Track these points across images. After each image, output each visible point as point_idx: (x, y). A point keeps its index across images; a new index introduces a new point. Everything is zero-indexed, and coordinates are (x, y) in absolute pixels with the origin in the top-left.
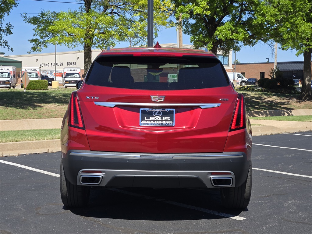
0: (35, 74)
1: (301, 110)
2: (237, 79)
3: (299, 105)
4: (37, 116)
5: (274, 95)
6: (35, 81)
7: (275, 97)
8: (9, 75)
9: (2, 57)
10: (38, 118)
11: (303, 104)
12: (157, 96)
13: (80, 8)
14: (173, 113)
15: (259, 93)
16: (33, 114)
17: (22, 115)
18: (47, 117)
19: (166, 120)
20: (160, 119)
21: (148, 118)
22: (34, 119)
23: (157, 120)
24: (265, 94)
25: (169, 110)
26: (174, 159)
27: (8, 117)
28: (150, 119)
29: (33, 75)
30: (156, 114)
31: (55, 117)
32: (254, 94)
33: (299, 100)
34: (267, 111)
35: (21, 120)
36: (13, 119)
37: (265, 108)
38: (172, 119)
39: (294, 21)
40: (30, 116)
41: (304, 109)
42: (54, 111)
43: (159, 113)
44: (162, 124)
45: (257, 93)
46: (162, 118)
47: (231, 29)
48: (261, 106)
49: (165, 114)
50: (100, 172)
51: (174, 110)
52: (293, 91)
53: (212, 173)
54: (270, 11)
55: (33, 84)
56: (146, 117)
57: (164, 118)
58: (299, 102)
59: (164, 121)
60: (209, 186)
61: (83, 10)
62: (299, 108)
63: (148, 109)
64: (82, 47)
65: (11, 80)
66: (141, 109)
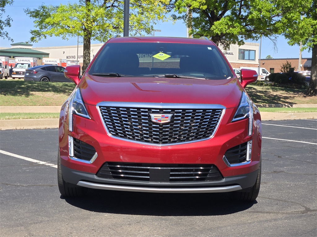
1: (305, 104)
2: (262, 74)
3: (304, 100)
4: (31, 104)
5: (282, 90)
7: (281, 92)
8: (29, 65)
9: (30, 49)
10: (33, 106)
11: (308, 98)
13: (80, 1)
15: (267, 87)
16: (28, 101)
17: (18, 102)
18: (41, 105)
22: (28, 106)
24: (272, 89)
27: (3, 103)
31: (49, 104)
32: (262, 88)
33: (305, 95)
34: (267, 105)
35: (15, 106)
36: (8, 105)
37: (266, 102)
39: (291, 17)
40: (25, 103)
41: (308, 104)
42: (50, 99)
45: (265, 87)
47: (227, 24)
48: (263, 100)
52: (303, 86)
54: (266, 6)
58: (305, 97)
61: (84, 3)
62: (303, 103)
64: (81, 39)
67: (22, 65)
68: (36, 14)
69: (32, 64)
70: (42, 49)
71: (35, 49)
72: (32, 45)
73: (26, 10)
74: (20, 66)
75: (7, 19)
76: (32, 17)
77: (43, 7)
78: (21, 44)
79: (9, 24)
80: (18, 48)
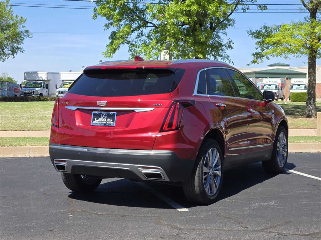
0: (304, 86)
6: (302, 93)
8: (276, 87)
9: (287, 69)
12: (100, 102)
14: (115, 116)
19: (110, 121)
20: (105, 120)
21: (97, 119)
23: (103, 121)
25: (112, 113)
26: (110, 153)
28: (99, 120)
29: (302, 87)
30: (103, 116)
38: (113, 121)
43: (105, 115)
44: (106, 124)
46: (107, 120)
49: (109, 116)
50: (65, 161)
51: (116, 113)
53: (143, 168)
55: (300, 96)
56: (96, 119)
57: (108, 119)
59: (108, 122)
60: (144, 178)
63: (98, 112)
65: (279, 92)
66: (94, 112)
67: (270, 87)
68: (258, 35)
69: (280, 85)
70: (299, 69)
71: (292, 69)
72: (290, 65)
73: (249, 31)
74: (267, 88)
75: (228, 42)
76: (253, 38)
77: (265, 27)
78: (278, 64)
79: (230, 47)
80: (275, 69)
